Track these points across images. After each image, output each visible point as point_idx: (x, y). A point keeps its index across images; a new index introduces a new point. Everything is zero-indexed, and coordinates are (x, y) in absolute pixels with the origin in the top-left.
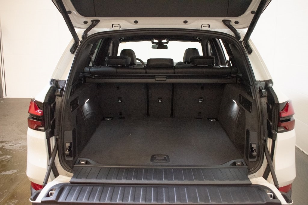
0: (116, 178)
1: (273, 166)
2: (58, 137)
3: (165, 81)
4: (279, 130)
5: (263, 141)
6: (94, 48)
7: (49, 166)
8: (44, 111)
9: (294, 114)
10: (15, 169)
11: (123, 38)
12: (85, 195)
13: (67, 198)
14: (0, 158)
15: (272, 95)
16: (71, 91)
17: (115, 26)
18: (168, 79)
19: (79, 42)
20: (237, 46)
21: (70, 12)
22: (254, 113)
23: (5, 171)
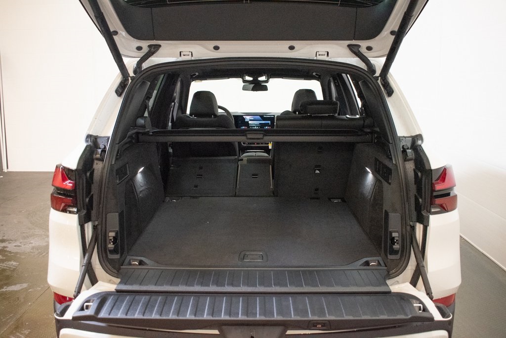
0: (186, 285)
1: (425, 266)
2: (96, 223)
3: (262, 139)
4: (432, 211)
5: (408, 228)
6: (152, 88)
7: (84, 267)
8: (76, 183)
9: (455, 186)
10: (25, 282)
11: (197, 74)
12: (139, 308)
13: (112, 312)
14: (1, 265)
15: (420, 157)
16: (118, 152)
17: (184, 53)
18: (266, 136)
19: (130, 78)
20: (370, 83)
21: (116, 33)
22: (394, 185)
23: (8, 285)
